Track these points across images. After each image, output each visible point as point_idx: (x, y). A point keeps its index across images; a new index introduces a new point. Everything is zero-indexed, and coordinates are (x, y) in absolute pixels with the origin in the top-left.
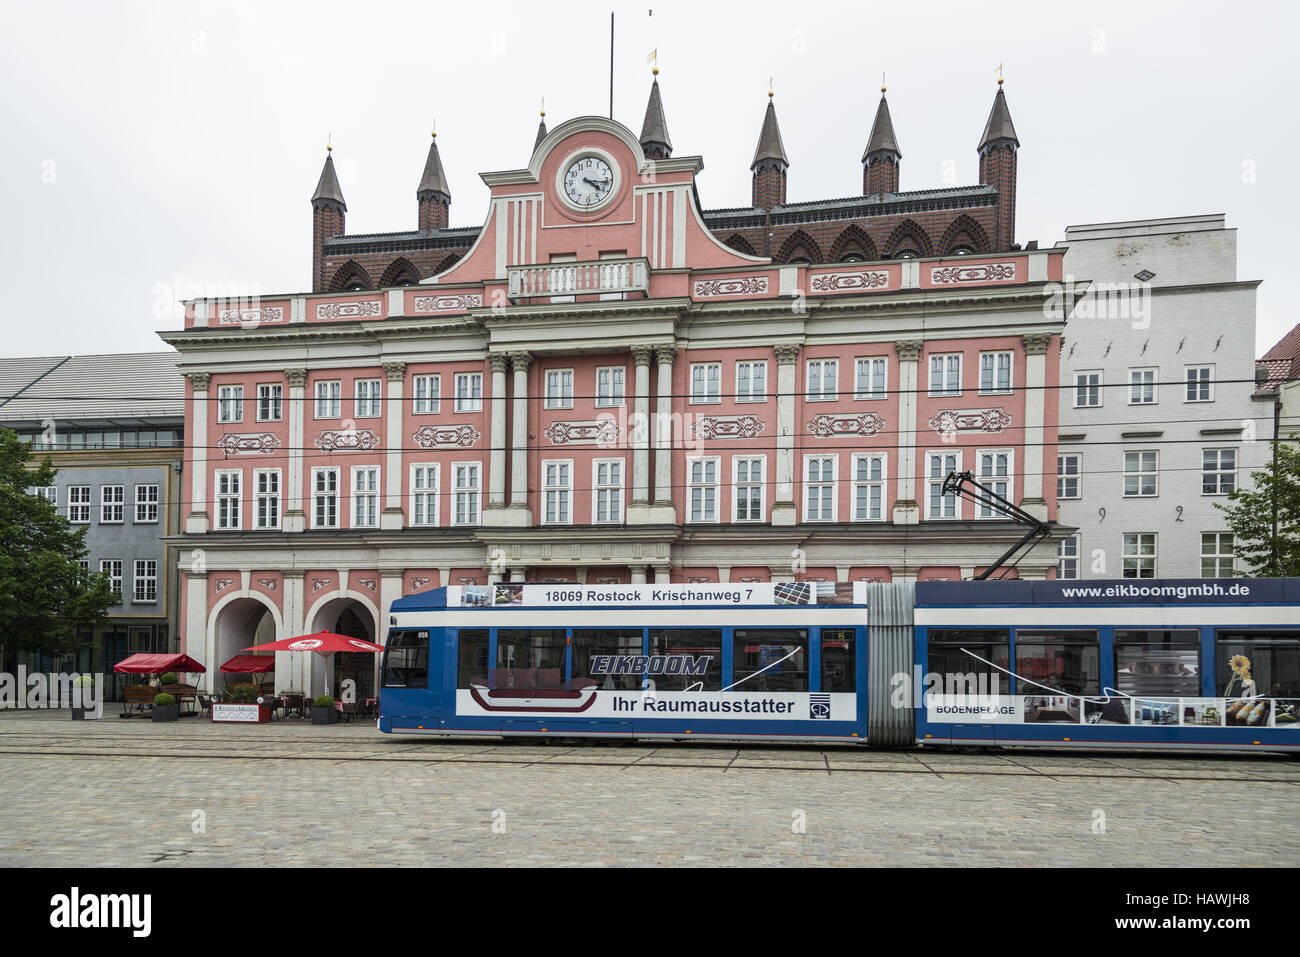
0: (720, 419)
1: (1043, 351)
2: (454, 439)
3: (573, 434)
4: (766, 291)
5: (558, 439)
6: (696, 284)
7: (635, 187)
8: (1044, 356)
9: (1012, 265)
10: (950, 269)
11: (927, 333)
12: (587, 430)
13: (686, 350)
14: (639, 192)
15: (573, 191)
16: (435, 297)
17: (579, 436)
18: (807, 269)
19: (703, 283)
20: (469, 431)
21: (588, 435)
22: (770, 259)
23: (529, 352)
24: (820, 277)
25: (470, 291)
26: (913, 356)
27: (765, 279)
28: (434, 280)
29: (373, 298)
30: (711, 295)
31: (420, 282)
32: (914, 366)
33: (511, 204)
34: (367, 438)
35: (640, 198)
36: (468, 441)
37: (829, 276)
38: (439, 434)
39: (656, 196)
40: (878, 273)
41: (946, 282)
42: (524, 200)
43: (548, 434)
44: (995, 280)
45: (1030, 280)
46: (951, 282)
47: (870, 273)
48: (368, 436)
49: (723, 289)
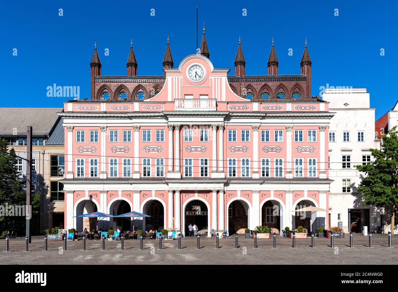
0: (237, 147)
3: (193, 149)
4: (249, 109)
5: (188, 151)
6: (229, 106)
7: (210, 76)
8: (324, 132)
9: (316, 106)
10: (300, 106)
11: (294, 124)
12: (197, 148)
13: (227, 125)
15: (191, 76)
16: (149, 105)
17: (195, 150)
18: (261, 104)
19: (231, 106)
20: (160, 148)
21: (198, 150)
22: (250, 100)
23: (181, 125)
24: (264, 106)
25: (160, 104)
26: (290, 130)
27: (249, 106)
28: (149, 100)
29: (128, 104)
30: (233, 109)
31: (144, 101)
32: (290, 133)
33: (172, 78)
35: (212, 79)
36: (160, 151)
37: (267, 106)
38: (151, 148)
39: (217, 79)
41: (298, 109)
42: (177, 77)
44: (311, 110)
45: (320, 111)
46: (300, 110)
47: (278, 106)
48: (128, 148)
49: (237, 108)
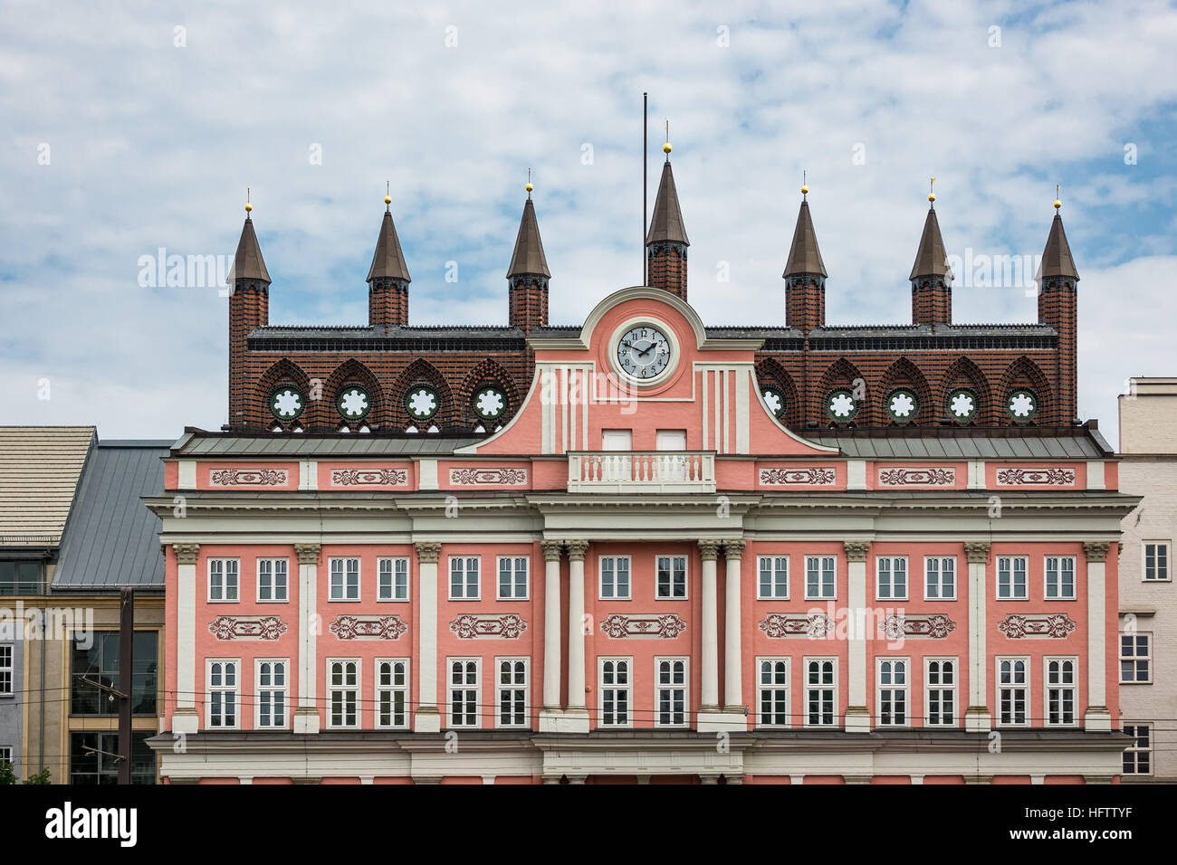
0: (789, 617)
1: (1104, 559)
2: (497, 629)
3: (632, 627)
4: (833, 483)
5: (615, 633)
6: (761, 471)
7: (694, 362)
8: (1104, 564)
9: (1072, 471)
10: (1015, 470)
11: (994, 536)
12: (648, 624)
13: (753, 542)
14: (698, 369)
15: (627, 362)
16: (473, 469)
17: (638, 630)
18: (875, 463)
19: (769, 471)
20: (514, 621)
21: (648, 630)
22: (837, 450)
23: (590, 541)
24: (888, 471)
25: (512, 465)
26: (981, 558)
27: (833, 470)
28: (472, 450)
29: (398, 465)
30: (777, 483)
31: (456, 452)
32: (982, 568)
33: (559, 371)
34: (392, 625)
35: (700, 375)
36: (513, 633)
37: (897, 471)
38: (479, 624)
39: (717, 375)
40: (946, 470)
41: (1010, 483)
42: (573, 368)
43: (604, 627)
44: (1056, 484)
45: (1088, 488)
46: (1015, 484)
47: (936, 470)
48: (394, 622)
49: (790, 477)
